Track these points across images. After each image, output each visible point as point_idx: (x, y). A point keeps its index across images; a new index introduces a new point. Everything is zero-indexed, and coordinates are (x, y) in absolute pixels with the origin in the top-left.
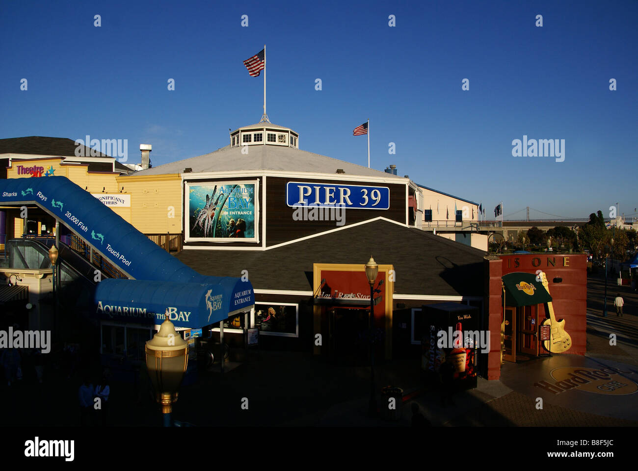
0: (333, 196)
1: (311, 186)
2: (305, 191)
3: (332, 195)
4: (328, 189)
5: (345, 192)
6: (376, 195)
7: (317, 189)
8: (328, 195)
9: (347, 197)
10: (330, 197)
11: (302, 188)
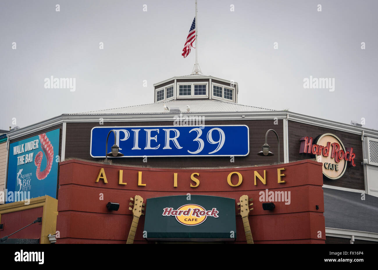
0: (156, 140)
1: (129, 130)
2: (122, 135)
3: (155, 138)
4: (149, 132)
5: (172, 135)
6: (216, 135)
7: (137, 132)
8: (149, 138)
9: (175, 139)
10: (152, 141)
11: (117, 132)
